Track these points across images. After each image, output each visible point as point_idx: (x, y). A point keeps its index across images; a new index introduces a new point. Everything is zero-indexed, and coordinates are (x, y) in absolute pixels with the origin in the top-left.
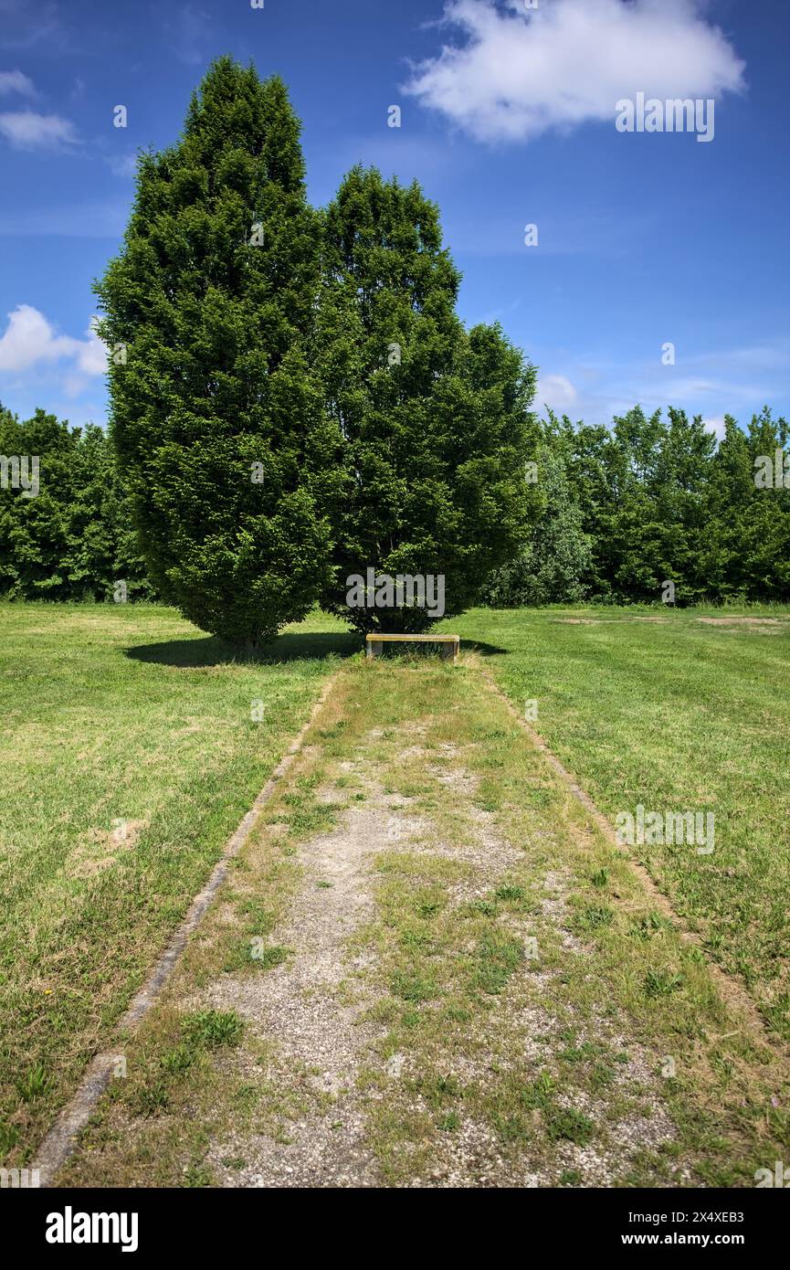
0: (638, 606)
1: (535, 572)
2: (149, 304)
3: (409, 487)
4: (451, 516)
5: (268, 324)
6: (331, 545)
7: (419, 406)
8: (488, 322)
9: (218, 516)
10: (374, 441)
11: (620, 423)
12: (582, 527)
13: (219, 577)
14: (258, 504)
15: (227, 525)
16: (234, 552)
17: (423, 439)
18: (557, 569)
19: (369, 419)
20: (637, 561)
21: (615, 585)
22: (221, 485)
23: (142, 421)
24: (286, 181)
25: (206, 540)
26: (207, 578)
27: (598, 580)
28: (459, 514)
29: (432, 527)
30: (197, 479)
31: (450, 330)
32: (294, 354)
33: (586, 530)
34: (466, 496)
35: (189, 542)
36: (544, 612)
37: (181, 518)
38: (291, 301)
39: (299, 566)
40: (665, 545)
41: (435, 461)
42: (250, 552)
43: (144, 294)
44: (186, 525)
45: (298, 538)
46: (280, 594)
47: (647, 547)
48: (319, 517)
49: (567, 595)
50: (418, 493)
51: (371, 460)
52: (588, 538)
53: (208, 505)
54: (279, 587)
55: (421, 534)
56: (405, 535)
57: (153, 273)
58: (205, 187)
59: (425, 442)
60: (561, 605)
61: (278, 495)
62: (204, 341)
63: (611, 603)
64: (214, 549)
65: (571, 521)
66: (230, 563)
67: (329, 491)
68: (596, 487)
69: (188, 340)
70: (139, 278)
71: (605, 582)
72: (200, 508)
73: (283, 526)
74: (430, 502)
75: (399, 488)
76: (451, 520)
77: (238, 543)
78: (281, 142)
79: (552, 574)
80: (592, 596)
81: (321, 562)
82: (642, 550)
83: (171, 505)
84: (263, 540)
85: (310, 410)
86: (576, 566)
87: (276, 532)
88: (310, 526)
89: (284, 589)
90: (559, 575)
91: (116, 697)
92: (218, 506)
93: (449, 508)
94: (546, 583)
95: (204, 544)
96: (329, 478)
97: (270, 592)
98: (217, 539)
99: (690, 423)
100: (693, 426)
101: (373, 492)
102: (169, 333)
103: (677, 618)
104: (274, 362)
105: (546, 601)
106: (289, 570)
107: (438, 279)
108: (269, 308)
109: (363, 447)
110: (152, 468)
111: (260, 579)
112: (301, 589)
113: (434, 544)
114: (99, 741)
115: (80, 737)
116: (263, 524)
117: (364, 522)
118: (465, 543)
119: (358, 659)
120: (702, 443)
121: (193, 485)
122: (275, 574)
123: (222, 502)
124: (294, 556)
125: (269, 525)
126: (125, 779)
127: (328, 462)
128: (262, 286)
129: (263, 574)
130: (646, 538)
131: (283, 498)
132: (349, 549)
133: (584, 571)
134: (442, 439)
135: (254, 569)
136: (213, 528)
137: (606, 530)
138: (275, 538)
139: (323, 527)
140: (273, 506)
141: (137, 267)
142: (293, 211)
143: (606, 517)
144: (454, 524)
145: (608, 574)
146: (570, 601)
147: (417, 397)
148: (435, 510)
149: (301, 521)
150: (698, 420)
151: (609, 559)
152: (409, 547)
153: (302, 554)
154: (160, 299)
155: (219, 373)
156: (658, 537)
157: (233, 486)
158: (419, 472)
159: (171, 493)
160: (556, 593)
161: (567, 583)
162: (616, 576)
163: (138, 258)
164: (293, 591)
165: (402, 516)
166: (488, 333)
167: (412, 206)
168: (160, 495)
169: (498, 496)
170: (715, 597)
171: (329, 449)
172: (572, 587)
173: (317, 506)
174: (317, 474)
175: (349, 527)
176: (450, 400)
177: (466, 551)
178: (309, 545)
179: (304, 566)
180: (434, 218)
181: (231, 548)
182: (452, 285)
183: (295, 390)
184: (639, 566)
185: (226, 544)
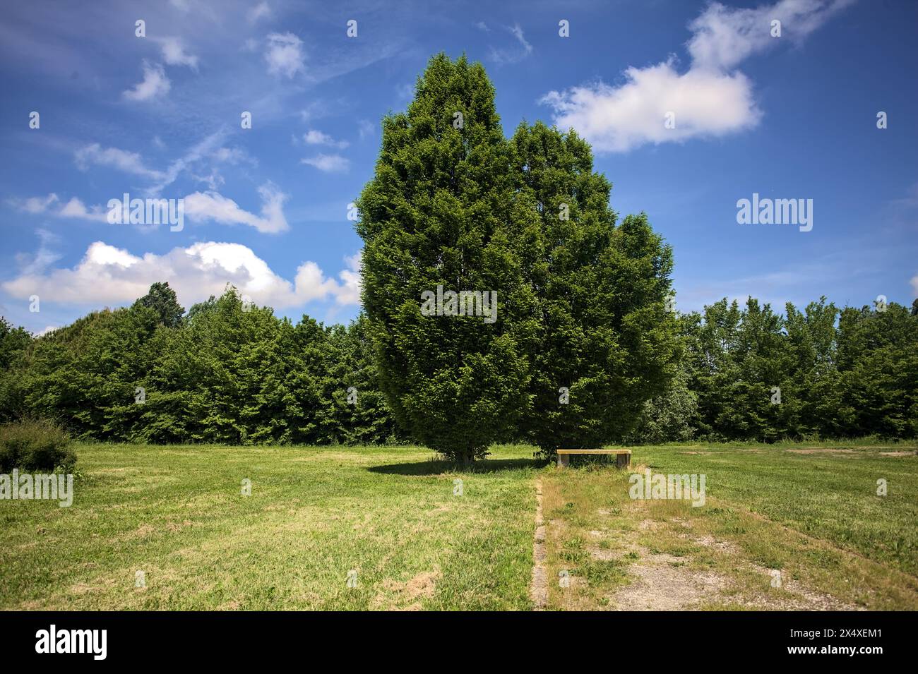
0: (736, 443)
1: (655, 419)
2: (393, 207)
3: (586, 334)
4: (619, 355)
5: (478, 217)
6: (529, 378)
7: (590, 272)
8: (635, 214)
9: (444, 355)
10: (557, 298)
11: (710, 311)
12: (688, 386)
13: (445, 403)
14: (475, 345)
15: (450, 362)
16: (456, 382)
17: (594, 296)
18: (672, 417)
19: (553, 282)
20: (732, 410)
21: (716, 428)
22: (447, 332)
23: (388, 288)
24: (487, 124)
25: (435, 373)
26: (435, 404)
27: (702, 424)
28: (625, 352)
29: (604, 364)
30: (429, 326)
31: (607, 219)
32: (499, 234)
33: (690, 388)
34: (630, 340)
35: (420, 376)
36: (666, 447)
37: (417, 357)
38: (494, 200)
39: (506, 393)
40: (751, 397)
41: (604, 312)
42: (470, 382)
43: (389, 200)
44: (420, 362)
45: (505, 370)
46: (491, 416)
47: (738, 399)
48: (520, 356)
49: (680, 435)
50: (593, 338)
51: (556, 313)
52: (692, 393)
53: (437, 347)
54: (491, 409)
55: (595, 370)
56: (583, 371)
57: (396, 186)
58: (433, 127)
59: (596, 298)
60: (677, 443)
61: (490, 339)
62: (435, 226)
63: (714, 441)
64: (441, 380)
65: (681, 381)
66: (454, 391)
67: (526, 336)
68: (695, 357)
69: (423, 226)
70: (386, 190)
71: (708, 426)
72: (431, 349)
73: (494, 362)
74: (602, 345)
75: (577, 334)
76: (619, 358)
77: (459, 376)
78: (484, 100)
79: (667, 420)
80: (699, 436)
81: (522, 391)
82: (733, 401)
83: (409, 347)
84: (479, 372)
85: (511, 276)
86: (686, 413)
87: (489, 366)
88: (514, 362)
89: (494, 412)
90: (673, 420)
91: (371, 492)
92: (444, 347)
93: (617, 349)
94: (664, 427)
95: (433, 377)
96: (526, 326)
97: (484, 414)
98: (444, 372)
99: (762, 309)
100: (764, 311)
101: (559, 337)
102: (408, 223)
103: (771, 450)
104: (486, 240)
105: (664, 441)
106: (498, 397)
107: (596, 187)
108: (480, 204)
109: (549, 304)
110: (395, 321)
111: (476, 403)
112: (507, 412)
113: (606, 377)
114: (368, 517)
115: (349, 515)
116: (478, 359)
117: (553, 361)
118: (630, 375)
119: (551, 468)
120: (773, 322)
121: (426, 331)
122: (488, 399)
123: (448, 344)
124: (502, 386)
125: (484, 360)
126: (400, 543)
127: (525, 314)
128: (475, 188)
129: (479, 399)
130: (736, 393)
131: (493, 340)
132: (540, 383)
133: (692, 417)
134: (609, 296)
135: (471, 395)
136: (440, 364)
137: (704, 388)
138: (488, 371)
139: (523, 363)
140: (486, 347)
141: (385, 183)
142: (494, 141)
143: (704, 378)
144: (622, 361)
145: (709, 420)
146: (683, 440)
147: (588, 265)
148: (606, 351)
149: (508, 358)
150: (767, 307)
151: (709, 409)
152: (586, 380)
153: (508, 383)
154: (401, 202)
155: (445, 248)
156: (745, 392)
157: (456, 332)
158: (593, 322)
159: (409, 338)
160: (672, 434)
161: (680, 427)
162: (716, 422)
163: (385, 178)
164: (501, 413)
165: (581, 355)
166: (637, 220)
167: (572, 144)
168: (402, 340)
169: (653, 340)
170: (794, 435)
171: (526, 304)
172: (684, 430)
173: (518, 348)
174: (517, 323)
175: (540, 365)
176: (614, 267)
177: (631, 382)
178: (513, 376)
179: (510, 393)
180: (587, 151)
181: (454, 380)
182: (606, 190)
183: (501, 259)
184: (732, 414)
185: (450, 376)
